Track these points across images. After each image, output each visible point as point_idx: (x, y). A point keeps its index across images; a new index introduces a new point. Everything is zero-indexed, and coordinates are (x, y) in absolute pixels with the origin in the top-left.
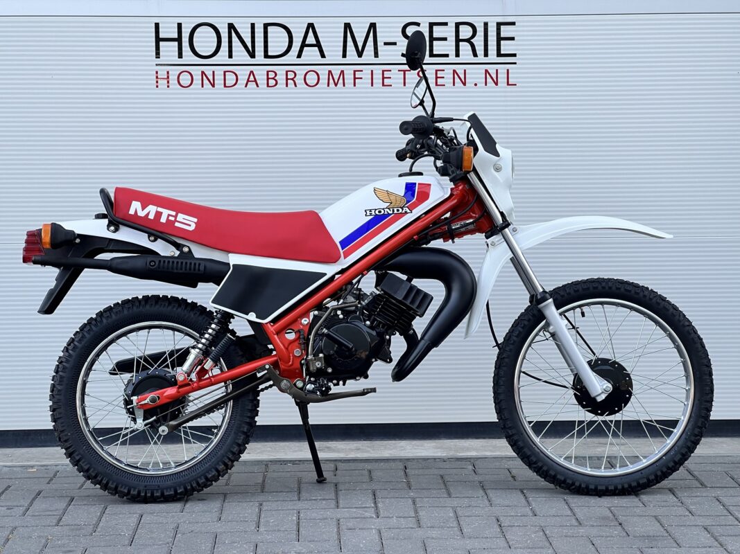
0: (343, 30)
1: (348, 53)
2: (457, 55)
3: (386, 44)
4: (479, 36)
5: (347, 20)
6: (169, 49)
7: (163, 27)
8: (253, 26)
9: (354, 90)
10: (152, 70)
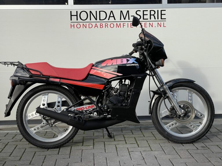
9: (123, 28)
10: (69, 24)
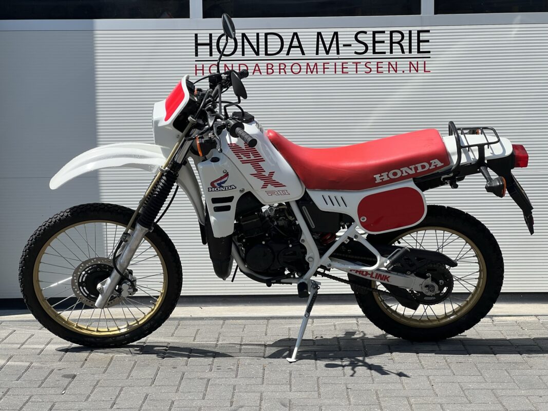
0: (316, 37)
1: (319, 52)
2: (391, 52)
3: (345, 45)
4: (406, 40)
5: (319, 30)
6: (204, 51)
7: (200, 37)
8: (258, 34)
9: (324, 76)
10: (192, 64)
